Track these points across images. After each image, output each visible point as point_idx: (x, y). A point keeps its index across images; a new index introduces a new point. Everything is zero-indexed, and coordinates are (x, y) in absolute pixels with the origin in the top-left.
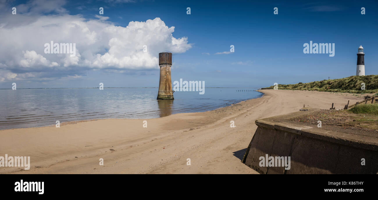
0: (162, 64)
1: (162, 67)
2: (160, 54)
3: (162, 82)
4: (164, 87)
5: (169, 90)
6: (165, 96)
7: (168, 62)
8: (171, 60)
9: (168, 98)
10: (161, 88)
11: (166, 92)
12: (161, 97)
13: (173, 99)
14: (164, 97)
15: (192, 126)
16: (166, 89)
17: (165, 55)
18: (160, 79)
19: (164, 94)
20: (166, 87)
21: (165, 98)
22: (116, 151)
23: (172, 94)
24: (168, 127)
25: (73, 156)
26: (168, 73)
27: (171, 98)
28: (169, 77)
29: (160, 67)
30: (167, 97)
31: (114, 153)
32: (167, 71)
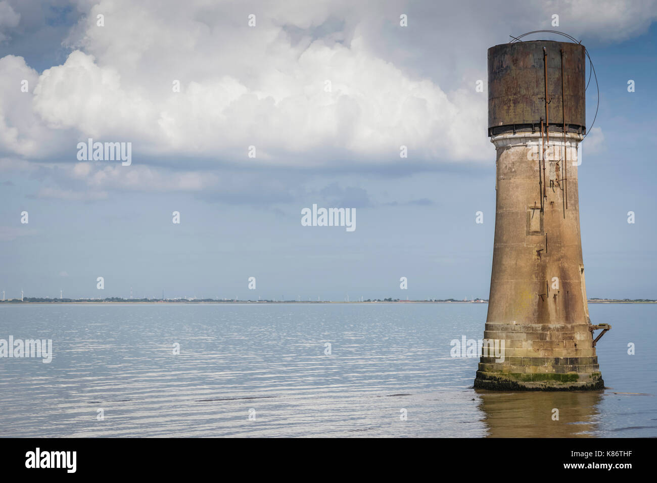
0: (514, 128)
1: (514, 152)
2: (496, 53)
3: (508, 262)
4: (530, 298)
5: (568, 318)
6: (536, 361)
7: (555, 115)
8: (579, 99)
9: (556, 377)
10: (502, 306)
11: (540, 338)
12: (506, 370)
13: (598, 386)
14: (530, 370)
16: (541, 313)
17: (532, 60)
18: (498, 239)
19: (526, 348)
20: (543, 298)
21: (538, 377)
23: (585, 351)
26: (555, 195)
27: (585, 377)
28: (567, 223)
29: (500, 150)
30: (547, 369)
32: (550, 174)
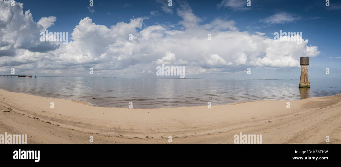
0: (303, 64)
1: (303, 67)
2: (301, 58)
3: (302, 76)
4: (304, 80)
5: (307, 81)
6: (304, 85)
7: (306, 63)
8: (308, 62)
9: (306, 87)
10: (301, 80)
11: (304, 83)
12: (301, 86)
13: (309, 87)
14: (304, 86)
15: (322, 105)
16: (305, 81)
17: (304, 58)
18: (301, 74)
19: (303, 84)
20: (305, 80)
21: (304, 87)
22: (272, 122)
23: (308, 84)
24: (307, 106)
25: (243, 125)
26: (306, 71)
27: (308, 87)
28: (307, 73)
29: (301, 66)
30: (305, 86)
31: (271, 124)
32: (306, 69)
